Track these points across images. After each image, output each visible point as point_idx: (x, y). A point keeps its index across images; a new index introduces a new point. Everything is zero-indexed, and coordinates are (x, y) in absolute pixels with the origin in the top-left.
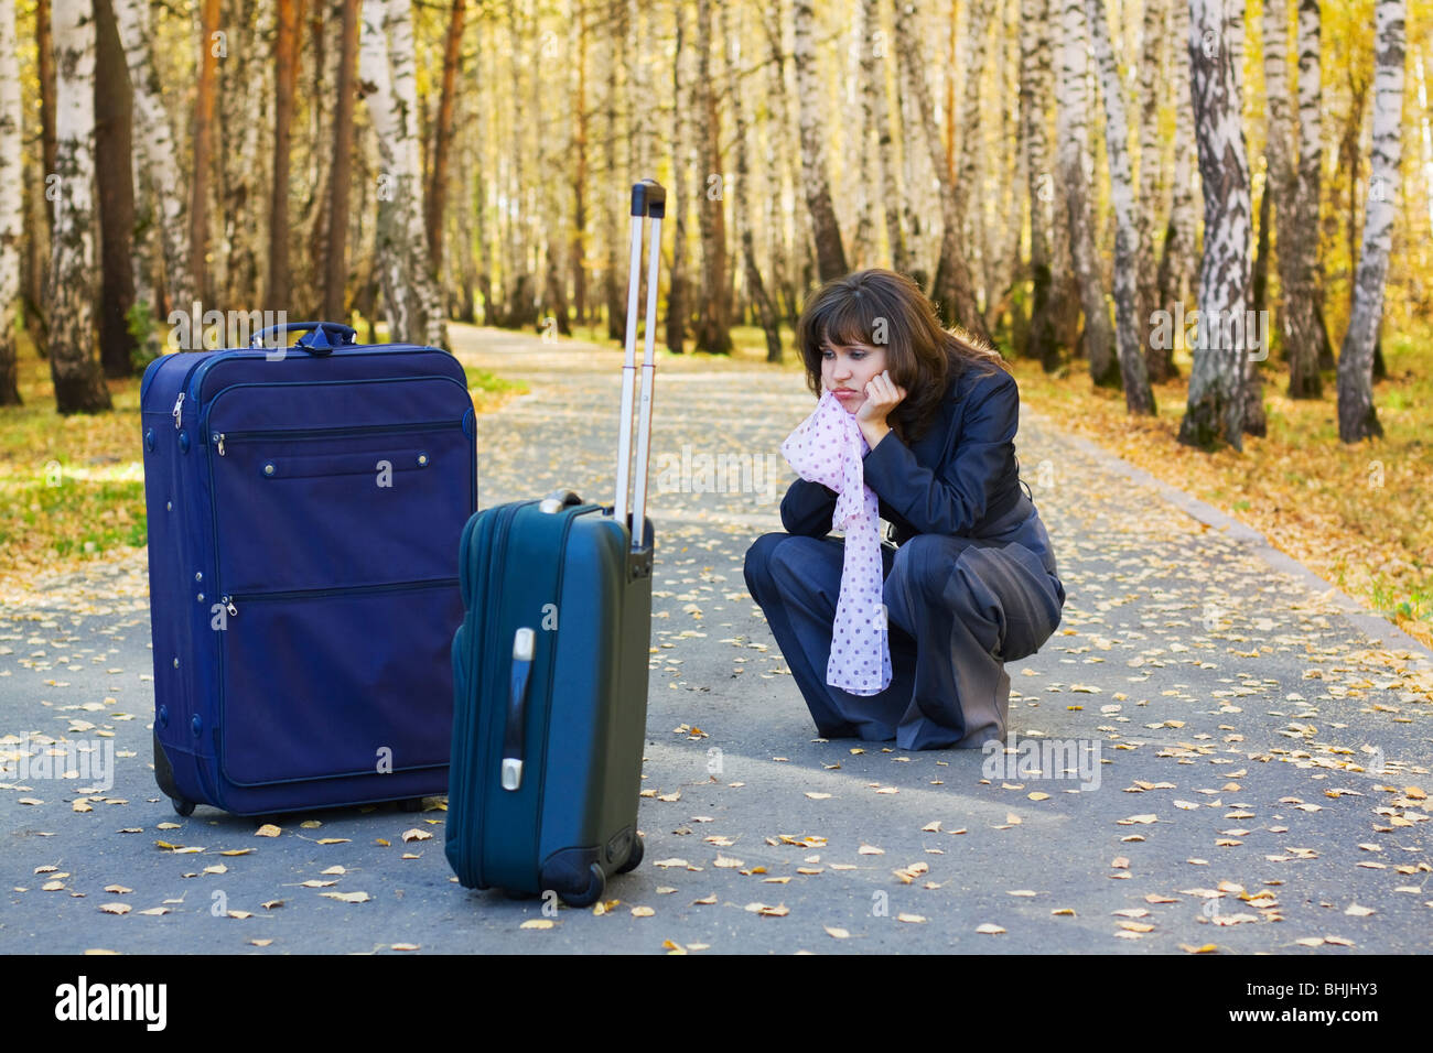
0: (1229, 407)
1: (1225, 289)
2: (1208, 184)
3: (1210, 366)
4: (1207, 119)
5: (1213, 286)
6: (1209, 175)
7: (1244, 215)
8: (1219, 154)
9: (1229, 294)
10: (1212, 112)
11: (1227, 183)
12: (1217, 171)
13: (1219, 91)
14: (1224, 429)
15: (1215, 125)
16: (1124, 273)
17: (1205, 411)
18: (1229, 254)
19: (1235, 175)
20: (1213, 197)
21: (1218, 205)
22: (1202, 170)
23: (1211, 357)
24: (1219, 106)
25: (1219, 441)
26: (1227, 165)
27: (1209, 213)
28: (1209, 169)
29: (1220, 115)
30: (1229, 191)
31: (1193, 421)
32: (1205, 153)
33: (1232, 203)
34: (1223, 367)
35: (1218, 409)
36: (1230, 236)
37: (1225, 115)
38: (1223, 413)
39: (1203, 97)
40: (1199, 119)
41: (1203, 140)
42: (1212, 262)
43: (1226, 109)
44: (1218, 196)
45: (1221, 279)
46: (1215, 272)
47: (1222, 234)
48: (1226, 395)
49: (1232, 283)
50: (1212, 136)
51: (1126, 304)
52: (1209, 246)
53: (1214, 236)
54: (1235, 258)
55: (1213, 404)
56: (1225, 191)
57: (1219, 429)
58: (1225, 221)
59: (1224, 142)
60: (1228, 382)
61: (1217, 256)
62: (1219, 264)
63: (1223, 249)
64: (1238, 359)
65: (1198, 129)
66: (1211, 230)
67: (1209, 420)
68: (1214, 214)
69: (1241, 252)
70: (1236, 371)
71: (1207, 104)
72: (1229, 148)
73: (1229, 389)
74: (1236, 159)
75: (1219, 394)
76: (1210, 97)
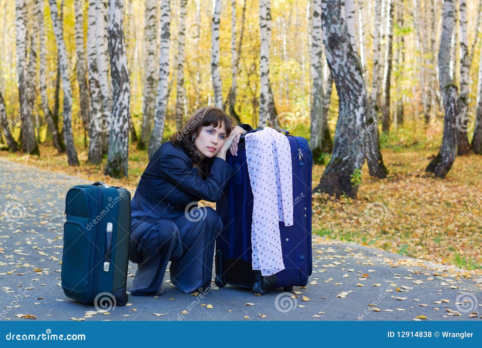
0: (124, 162)
1: (121, 119)
2: (115, 80)
3: (116, 147)
4: (115, 57)
5: (117, 118)
6: (116, 77)
7: (128, 91)
8: (120, 69)
9: (123, 120)
10: (117, 54)
11: (122, 80)
12: (119, 75)
13: (120, 46)
14: (122, 170)
15: (118, 59)
16: (67, 113)
17: (115, 164)
18: (123, 106)
19: (125, 77)
20: (117, 85)
21: (119, 88)
22: (112, 75)
23: (117, 144)
24: (120, 52)
25: (121, 175)
26: (122, 74)
27: (115, 91)
28: (116, 75)
29: (120, 55)
30: (123, 83)
31: (111, 167)
32: (114, 69)
33: (124, 88)
34: (121, 147)
35: (120, 163)
36: (123, 99)
37: (122, 55)
38: (122, 164)
39: (114, 48)
40: (112, 57)
41: (113, 64)
42: (117, 109)
43: (122, 53)
44: (119, 85)
45: (120, 115)
46: (118, 113)
47: (121, 98)
48: (122, 158)
49: (124, 116)
50: (117, 62)
51: (68, 125)
52: (115, 103)
53: (117, 99)
54: (125, 107)
55: (118, 161)
56: (121, 83)
57: (121, 170)
58: (122, 94)
59: (121, 65)
60: (123, 153)
61: (118, 107)
62: (119, 110)
63: (121, 104)
64: (126, 144)
65: (111, 60)
66: (116, 97)
67: (117, 167)
68: (117, 91)
69: (127, 105)
70: (126, 149)
71: (115, 51)
72: (123, 67)
73: (123, 156)
74: (125, 71)
75: (120, 157)
76: (116, 48)
